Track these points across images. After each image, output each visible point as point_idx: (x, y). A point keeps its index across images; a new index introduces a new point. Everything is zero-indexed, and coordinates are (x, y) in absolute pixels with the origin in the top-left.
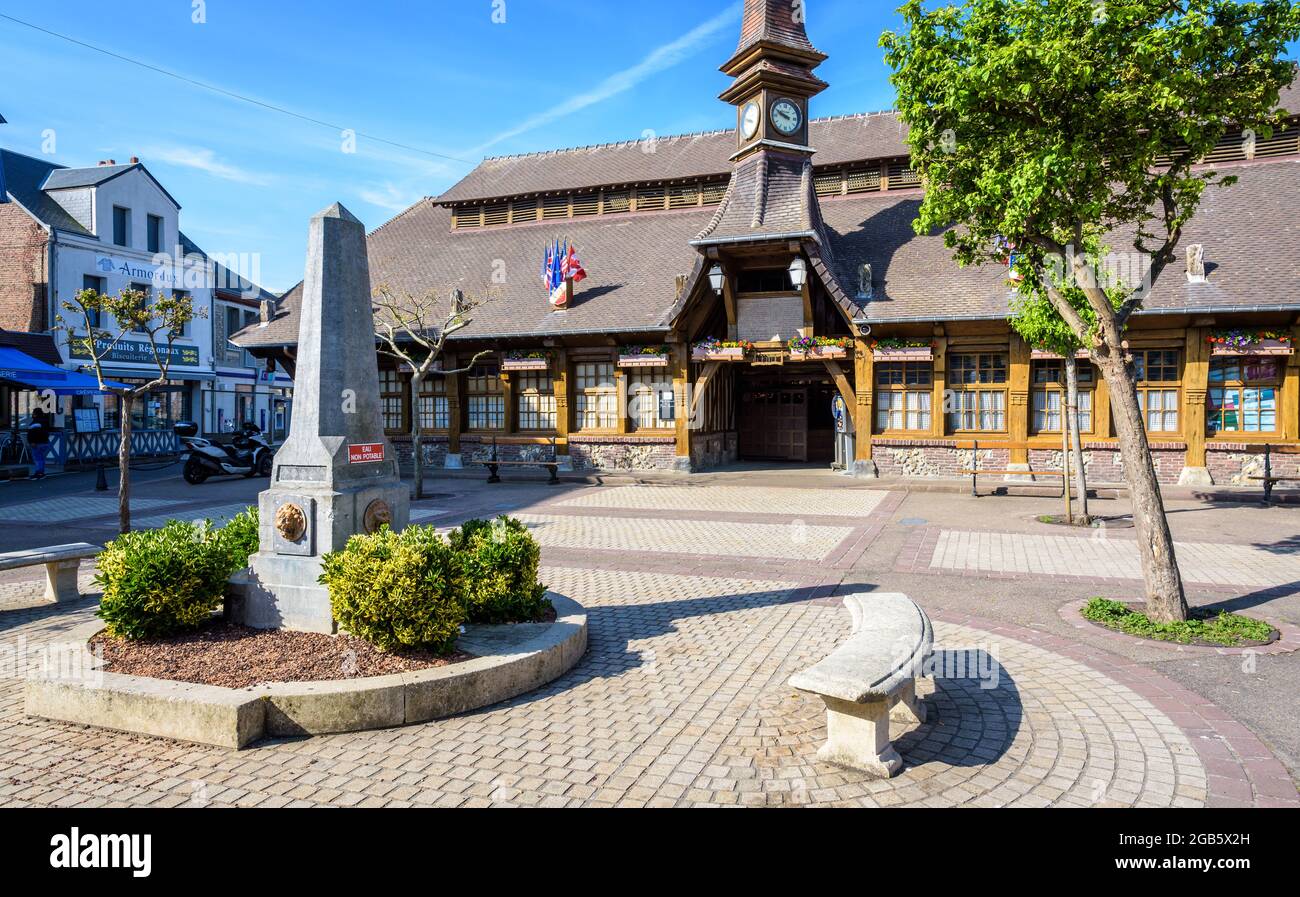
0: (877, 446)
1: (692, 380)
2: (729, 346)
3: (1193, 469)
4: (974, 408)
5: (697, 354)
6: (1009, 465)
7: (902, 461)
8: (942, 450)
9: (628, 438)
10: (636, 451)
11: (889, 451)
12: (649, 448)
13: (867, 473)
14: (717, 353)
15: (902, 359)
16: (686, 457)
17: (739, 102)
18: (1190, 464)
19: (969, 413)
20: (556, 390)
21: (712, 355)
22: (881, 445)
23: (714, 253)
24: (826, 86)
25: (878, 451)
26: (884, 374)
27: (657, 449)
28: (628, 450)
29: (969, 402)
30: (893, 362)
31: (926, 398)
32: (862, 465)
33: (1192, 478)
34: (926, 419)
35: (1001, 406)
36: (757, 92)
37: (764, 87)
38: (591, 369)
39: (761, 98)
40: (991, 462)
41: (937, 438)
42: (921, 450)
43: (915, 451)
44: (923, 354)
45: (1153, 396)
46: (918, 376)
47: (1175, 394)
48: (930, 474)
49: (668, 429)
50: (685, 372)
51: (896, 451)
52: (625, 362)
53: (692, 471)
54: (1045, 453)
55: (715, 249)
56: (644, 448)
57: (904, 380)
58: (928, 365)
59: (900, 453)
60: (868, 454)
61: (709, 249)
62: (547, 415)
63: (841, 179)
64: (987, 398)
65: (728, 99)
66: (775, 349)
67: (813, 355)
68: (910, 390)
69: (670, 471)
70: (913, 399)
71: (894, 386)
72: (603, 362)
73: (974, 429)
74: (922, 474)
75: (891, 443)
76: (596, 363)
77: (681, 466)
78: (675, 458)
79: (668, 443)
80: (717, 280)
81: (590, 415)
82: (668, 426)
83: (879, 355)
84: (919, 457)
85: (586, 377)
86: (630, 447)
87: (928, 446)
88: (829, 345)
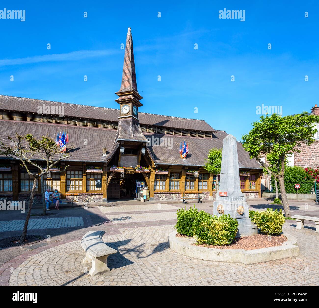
0: (155, 194)
1: (108, 176)
2: (121, 168)
3: (211, 196)
4: (174, 184)
5: (111, 169)
6: (181, 197)
7: (160, 197)
8: (168, 194)
9: (87, 193)
10: (89, 197)
11: (158, 195)
12: (94, 196)
13: (153, 200)
14: (117, 170)
15: (162, 173)
16: (106, 198)
17: (121, 104)
18: (210, 196)
19: (173, 186)
20: (61, 179)
21: (116, 170)
22: (156, 194)
23: (123, 143)
24: (142, 105)
25: (155, 195)
26: (157, 176)
27: (96, 196)
28: (87, 197)
29: (173, 184)
30: (160, 174)
31: (164, 183)
32: (152, 198)
33: (211, 198)
34: (164, 187)
35: (179, 184)
36: (130, 102)
37: (132, 102)
38: (73, 173)
39: (131, 104)
40: (178, 196)
41: (167, 191)
42: (164, 194)
43: (163, 195)
44: (167, 173)
45: (204, 182)
46: (163, 177)
47: (207, 182)
48: (166, 200)
49: (99, 191)
50: (106, 175)
51: (159, 195)
52: (88, 171)
53: (108, 202)
54: (188, 194)
55: (124, 142)
56: (92, 196)
57: (160, 178)
58: (167, 175)
59: (160, 195)
60: (153, 196)
61: (122, 142)
62: (55, 187)
63: (109, 125)
64: (176, 182)
65: (118, 102)
66: (131, 169)
67: (142, 172)
68: (161, 181)
69: (101, 203)
70: (161, 183)
71: (158, 180)
72: (77, 170)
73: (174, 189)
74: (164, 200)
75: (158, 193)
76: (74, 171)
77: (105, 201)
78: (102, 199)
79: (100, 195)
80: (122, 150)
81: (72, 187)
82: (99, 190)
83: (157, 172)
84: (164, 196)
85: (71, 175)
86: (88, 196)
87: (166, 193)
88: (146, 169)
